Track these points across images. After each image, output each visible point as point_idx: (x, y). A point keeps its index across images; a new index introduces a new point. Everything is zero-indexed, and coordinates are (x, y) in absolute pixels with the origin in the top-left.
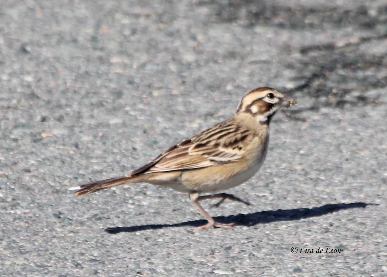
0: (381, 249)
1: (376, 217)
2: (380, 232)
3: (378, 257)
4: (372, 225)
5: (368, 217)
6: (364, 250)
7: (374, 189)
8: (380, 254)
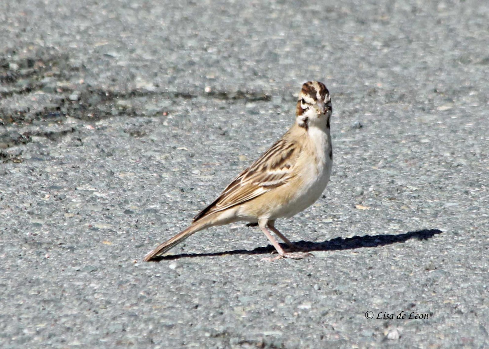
0: (22, 312)
1: (17, 278)
2: (21, 293)
3: (20, 319)
4: (13, 287)
5: (8, 278)
6: (5, 313)
7: (15, 249)
8: (21, 317)
